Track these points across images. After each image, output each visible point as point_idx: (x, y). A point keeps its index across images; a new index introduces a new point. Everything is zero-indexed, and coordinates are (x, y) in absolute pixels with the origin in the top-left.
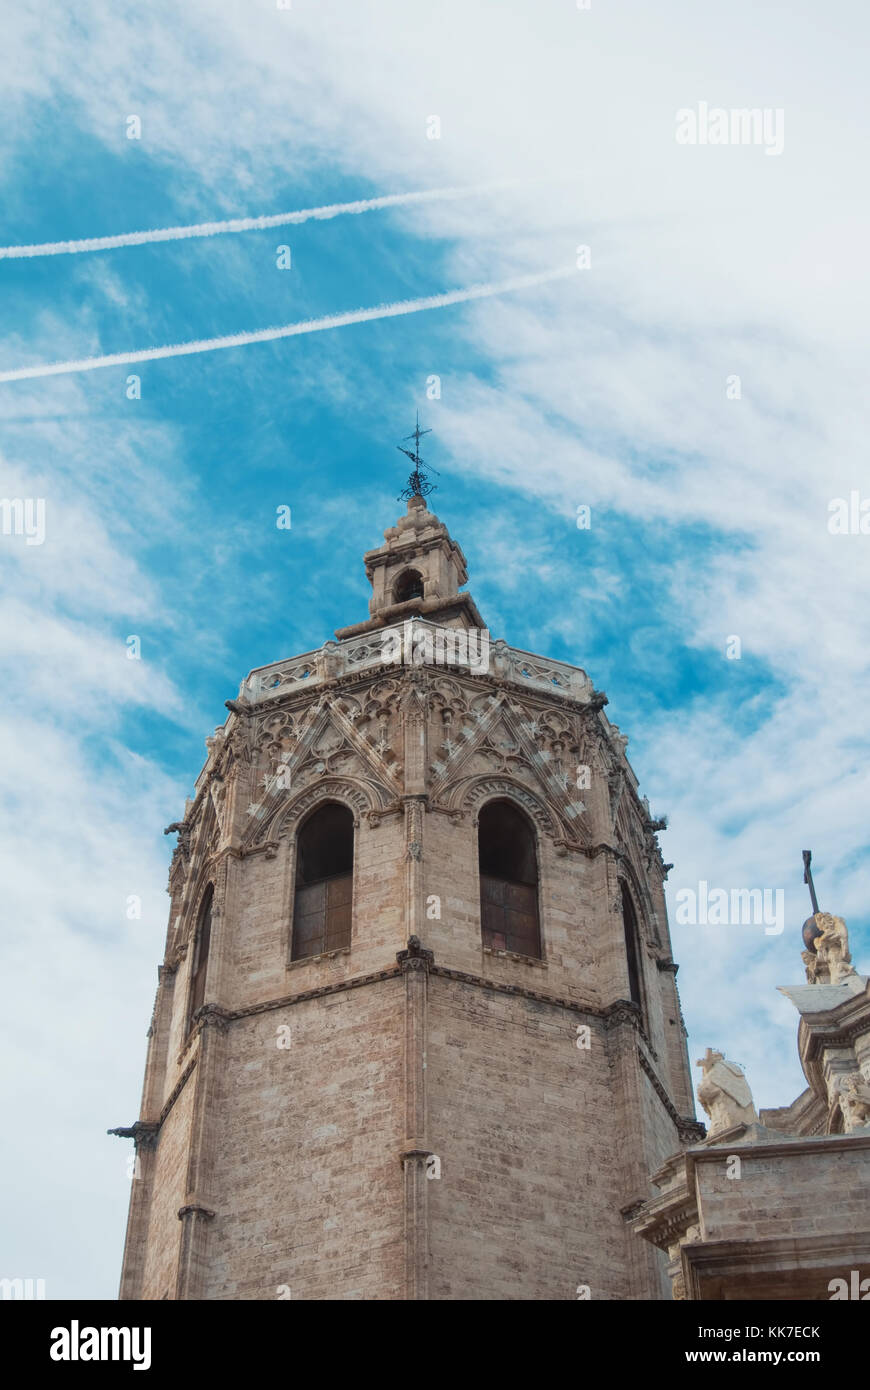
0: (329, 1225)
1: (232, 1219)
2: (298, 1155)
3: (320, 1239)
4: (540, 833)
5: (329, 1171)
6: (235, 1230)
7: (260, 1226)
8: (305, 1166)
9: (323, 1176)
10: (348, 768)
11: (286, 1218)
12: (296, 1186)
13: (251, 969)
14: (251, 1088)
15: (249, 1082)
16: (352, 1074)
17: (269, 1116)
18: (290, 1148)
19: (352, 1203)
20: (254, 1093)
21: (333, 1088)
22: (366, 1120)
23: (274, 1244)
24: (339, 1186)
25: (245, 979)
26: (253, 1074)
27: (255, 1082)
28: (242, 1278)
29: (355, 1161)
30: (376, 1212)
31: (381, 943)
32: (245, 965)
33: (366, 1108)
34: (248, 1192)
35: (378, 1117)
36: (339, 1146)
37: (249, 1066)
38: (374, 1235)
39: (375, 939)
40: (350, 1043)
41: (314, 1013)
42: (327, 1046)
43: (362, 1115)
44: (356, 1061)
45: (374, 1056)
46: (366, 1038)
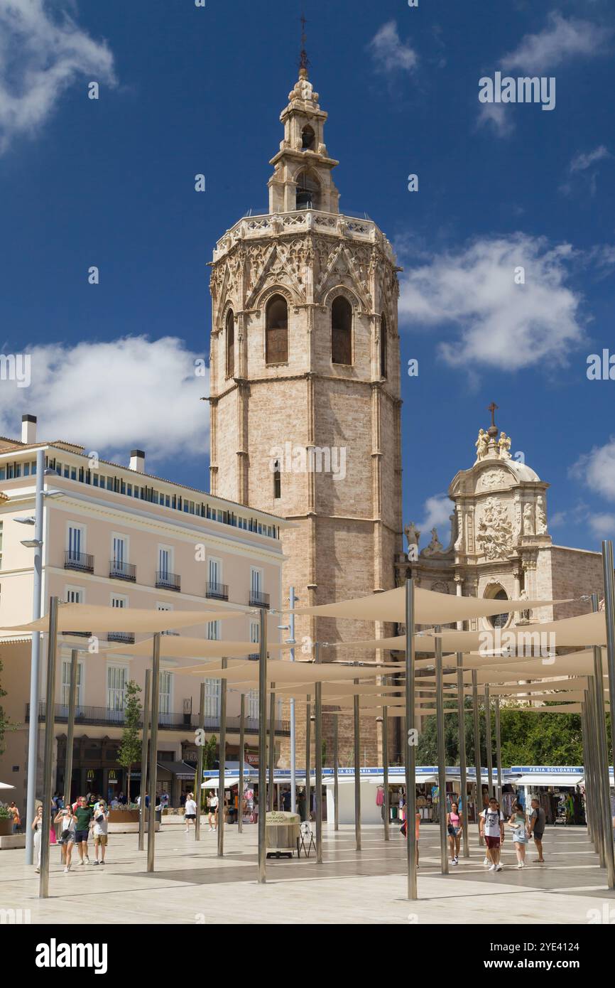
0: (351, 465)
2: (340, 438)
3: (348, 468)
4: (387, 327)
5: (349, 447)
8: (342, 442)
10: (348, 285)
13: (321, 359)
14: (323, 407)
15: (323, 404)
16: (356, 416)
17: (330, 420)
18: (337, 434)
19: (357, 460)
20: (325, 409)
21: (350, 418)
22: (360, 434)
24: (353, 453)
25: (318, 362)
26: (324, 401)
27: (325, 405)
29: (357, 447)
30: (364, 466)
31: (363, 369)
32: (318, 356)
33: (360, 430)
34: (326, 445)
35: (364, 434)
36: (353, 440)
37: (323, 398)
38: (364, 473)
39: (362, 367)
40: (353, 403)
41: (342, 386)
42: (347, 402)
43: (359, 432)
44: (357, 411)
45: (363, 412)
46: (359, 404)
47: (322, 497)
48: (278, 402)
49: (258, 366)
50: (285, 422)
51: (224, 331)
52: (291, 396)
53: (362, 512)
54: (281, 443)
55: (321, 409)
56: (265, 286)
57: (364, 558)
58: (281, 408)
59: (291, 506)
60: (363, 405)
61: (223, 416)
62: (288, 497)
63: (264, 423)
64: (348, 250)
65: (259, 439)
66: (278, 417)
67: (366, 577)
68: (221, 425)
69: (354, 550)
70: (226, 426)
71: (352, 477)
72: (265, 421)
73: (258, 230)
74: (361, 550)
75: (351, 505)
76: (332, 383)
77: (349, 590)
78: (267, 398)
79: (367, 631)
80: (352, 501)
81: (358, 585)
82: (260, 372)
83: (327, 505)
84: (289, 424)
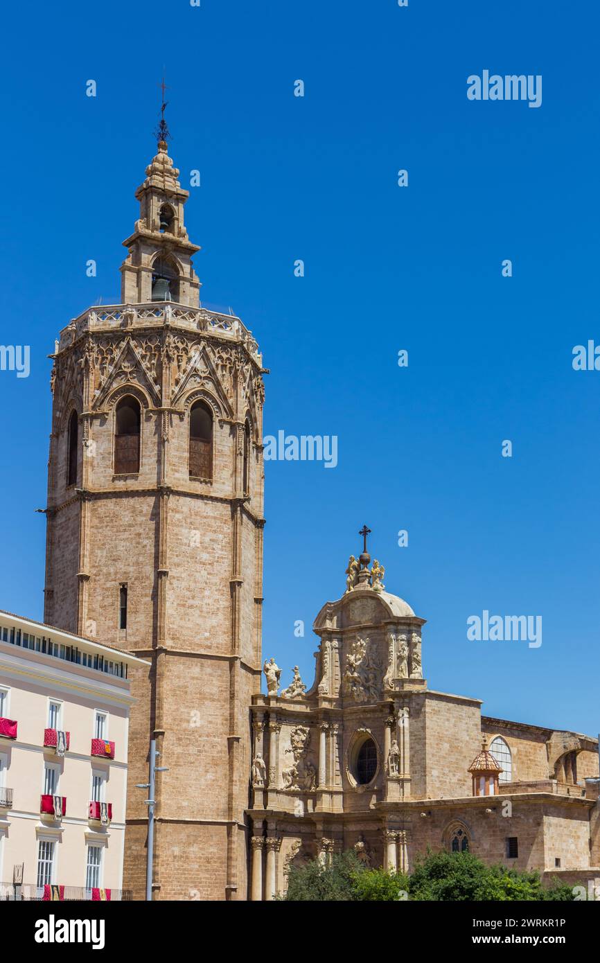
0: (207, 593)
1: (174, 578)
2: (196, 562)
3: (203, 597)
5: (206, 572)
6: (175, 582)
7: (184, 584)
8: (198, 567)
9: (204, 573)
11: (193, 585)
12: (195, 574)
13: (176, 471)
14: (177, 526)
15: (177, 523)
16: (214, 536)
17: (185, 541)
18: (193, 557)
19: (214, 588)
20: (180, 529)
22: (218, 557)
23: (188, 593)
24: (210, 579)
25: (174, 474)
26: (178, 520)
27: (180, 524)
28: (178, 602)
29: (216, 572)
30: (222, 594)
31: (224, 483)
32: (174, 468)
33: (219, 553)
34: (180, 569)
35: (222, 558)
36: (210, 564)
37: (177, 516)
38: (221, 602)
39: (222, 481)
40: (212, 522)
41: (199, 503)
42: (205, 520)
43: (216, 555)
44: (215, 532)
45: (221, 532)
46: (218, 523)
47: (173, 628)
48: (126, 518)
49: (106, 476)
50: (134, 542)
51: (66, 434)
52: (141, 512)
53: (217, 647)
54: (129, 565)
55: (175, 528)
56: (115, 386)
57: (219, 700)
58: (130, 526)
59: (138, 639)
60: (222, 524)
61: (61, 532)
62: (135, 628)
63: (110, 542)
64: (210, 348)
65: (103, 560)
66: (126, 535)
67: (219, 721)
68: (59, 541)
69: (208, 691)
70: (66, 543)
71: (208, 607)
72: (112, 540)
73: (109, 322)
74: (215, 690)
75: (207, 639)
76: (188, 499)
77: (200, 737)
78: (114, 513)
79: (219, 784)
80: (207, 634)
81: (210, 731)
82: (107, 483)
83: (178, 638)
84: (138, 543)
